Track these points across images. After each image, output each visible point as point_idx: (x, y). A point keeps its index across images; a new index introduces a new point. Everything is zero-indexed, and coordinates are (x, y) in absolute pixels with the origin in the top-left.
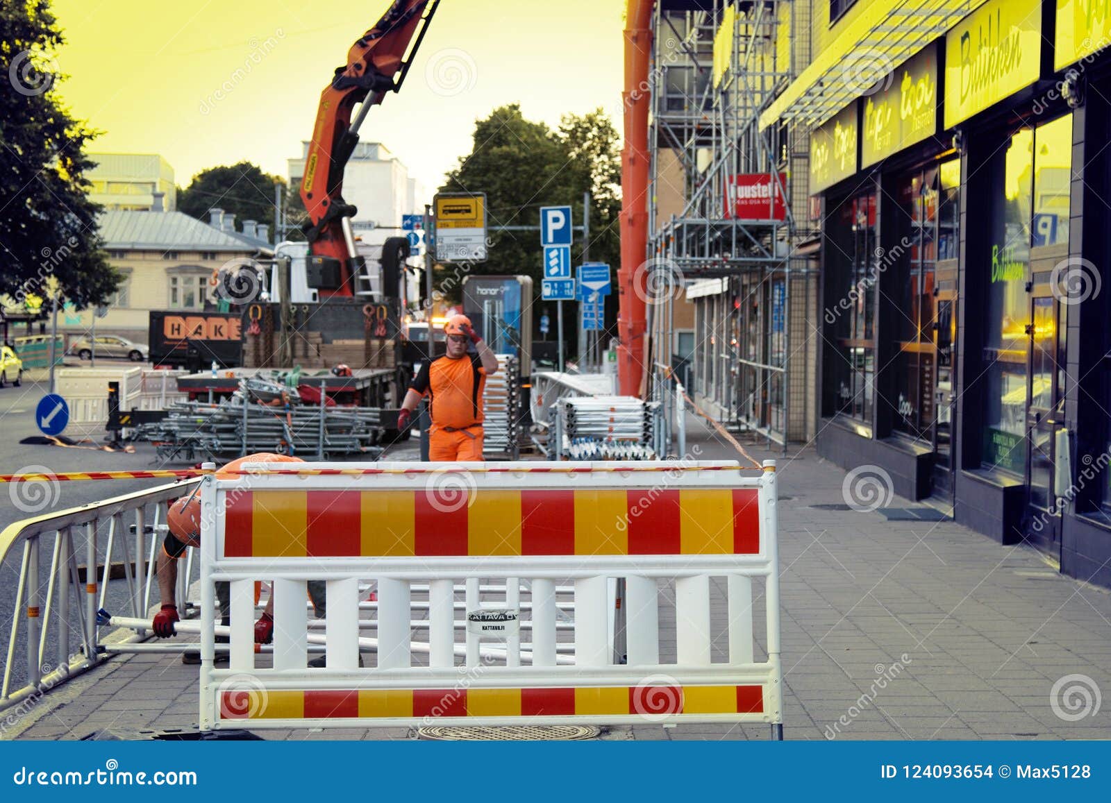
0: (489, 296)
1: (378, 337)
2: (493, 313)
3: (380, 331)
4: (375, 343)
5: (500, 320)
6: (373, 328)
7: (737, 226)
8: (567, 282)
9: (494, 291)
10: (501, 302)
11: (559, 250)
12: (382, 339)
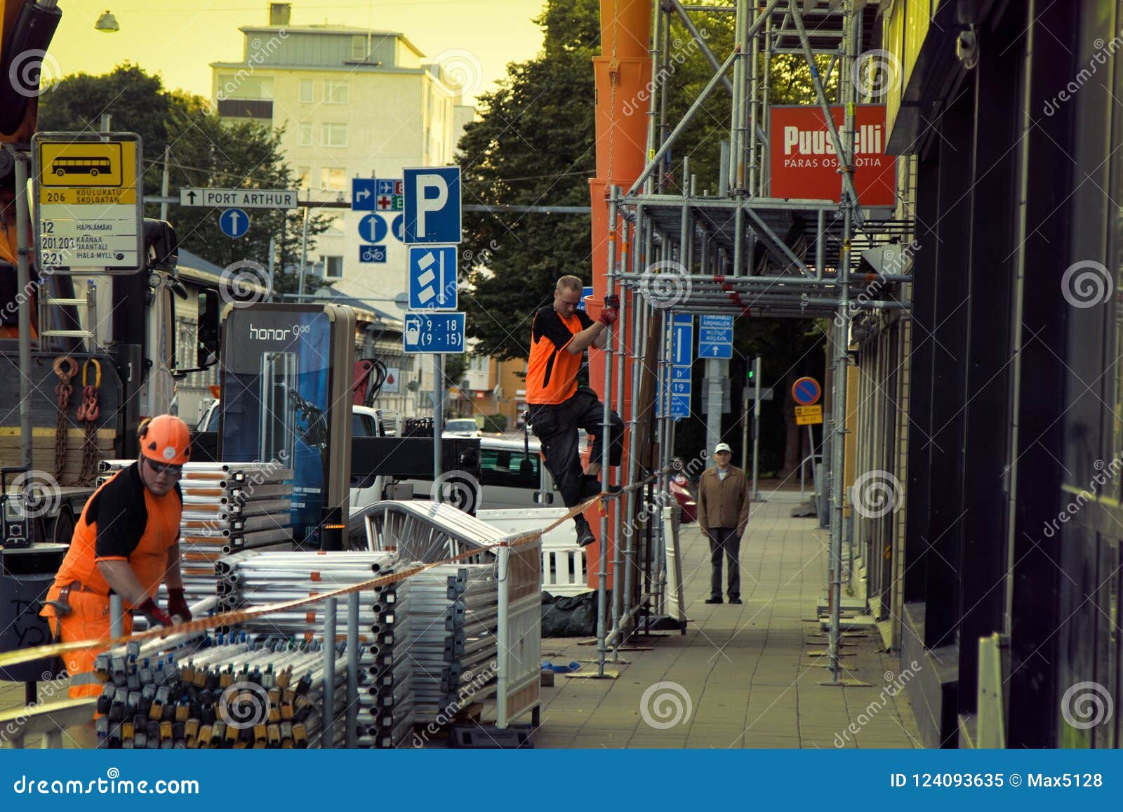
0: (271, 345)
1: (83, 423)
2: (279, 378)
3: (87, 410)
4: (78, 433)
5: (291, 393)
6: (72, 404)
7: (744, 211)
8: (451, 317)
9: (280, 335)
10: (294, 357)
11: (436, 253)
12: (90, 426)
